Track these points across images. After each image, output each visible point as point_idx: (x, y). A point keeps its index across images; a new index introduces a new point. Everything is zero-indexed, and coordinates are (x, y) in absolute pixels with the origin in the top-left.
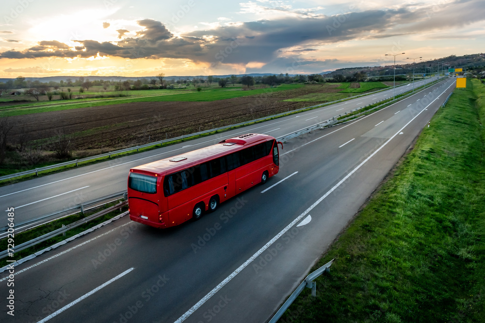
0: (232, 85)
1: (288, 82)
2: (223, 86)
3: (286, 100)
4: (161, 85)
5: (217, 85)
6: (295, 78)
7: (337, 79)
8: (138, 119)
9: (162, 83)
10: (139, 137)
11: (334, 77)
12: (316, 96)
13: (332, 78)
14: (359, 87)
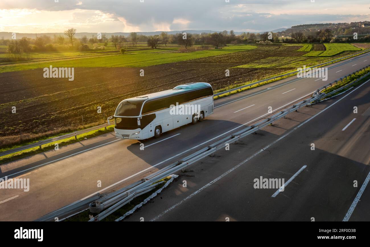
0: (164, 45)
1: (236, 41)
2: (153, 47)
3: (241, 66)
4: (70, 45)
5: (145, 44)
6: (243, 37)
7: (296, 39)
8: (53, 92)
9: (72, 42)
10: (63, 118)
11: (293, 36)
12: (276, 61)
13: (289, 38)
14: (325, 50)
